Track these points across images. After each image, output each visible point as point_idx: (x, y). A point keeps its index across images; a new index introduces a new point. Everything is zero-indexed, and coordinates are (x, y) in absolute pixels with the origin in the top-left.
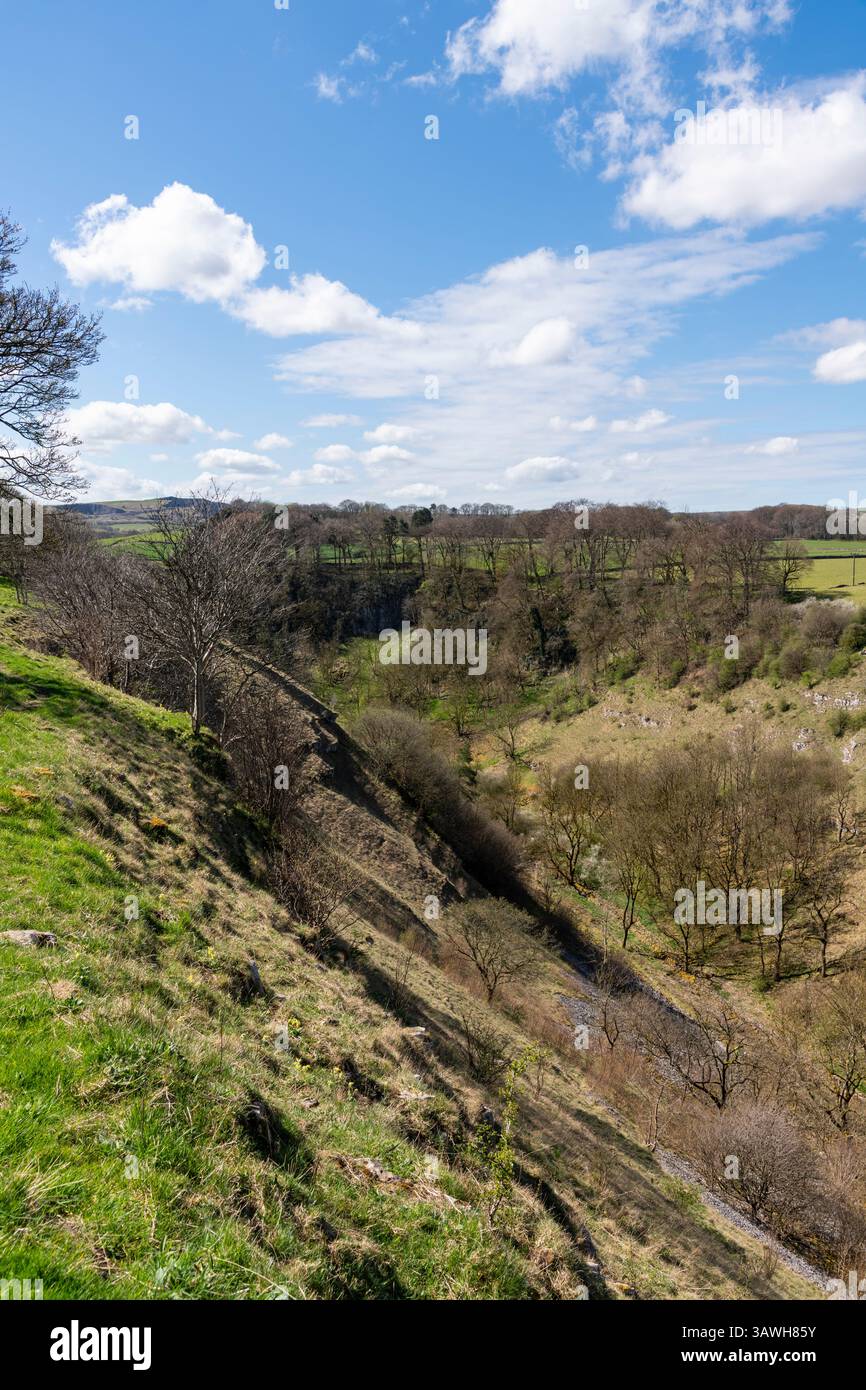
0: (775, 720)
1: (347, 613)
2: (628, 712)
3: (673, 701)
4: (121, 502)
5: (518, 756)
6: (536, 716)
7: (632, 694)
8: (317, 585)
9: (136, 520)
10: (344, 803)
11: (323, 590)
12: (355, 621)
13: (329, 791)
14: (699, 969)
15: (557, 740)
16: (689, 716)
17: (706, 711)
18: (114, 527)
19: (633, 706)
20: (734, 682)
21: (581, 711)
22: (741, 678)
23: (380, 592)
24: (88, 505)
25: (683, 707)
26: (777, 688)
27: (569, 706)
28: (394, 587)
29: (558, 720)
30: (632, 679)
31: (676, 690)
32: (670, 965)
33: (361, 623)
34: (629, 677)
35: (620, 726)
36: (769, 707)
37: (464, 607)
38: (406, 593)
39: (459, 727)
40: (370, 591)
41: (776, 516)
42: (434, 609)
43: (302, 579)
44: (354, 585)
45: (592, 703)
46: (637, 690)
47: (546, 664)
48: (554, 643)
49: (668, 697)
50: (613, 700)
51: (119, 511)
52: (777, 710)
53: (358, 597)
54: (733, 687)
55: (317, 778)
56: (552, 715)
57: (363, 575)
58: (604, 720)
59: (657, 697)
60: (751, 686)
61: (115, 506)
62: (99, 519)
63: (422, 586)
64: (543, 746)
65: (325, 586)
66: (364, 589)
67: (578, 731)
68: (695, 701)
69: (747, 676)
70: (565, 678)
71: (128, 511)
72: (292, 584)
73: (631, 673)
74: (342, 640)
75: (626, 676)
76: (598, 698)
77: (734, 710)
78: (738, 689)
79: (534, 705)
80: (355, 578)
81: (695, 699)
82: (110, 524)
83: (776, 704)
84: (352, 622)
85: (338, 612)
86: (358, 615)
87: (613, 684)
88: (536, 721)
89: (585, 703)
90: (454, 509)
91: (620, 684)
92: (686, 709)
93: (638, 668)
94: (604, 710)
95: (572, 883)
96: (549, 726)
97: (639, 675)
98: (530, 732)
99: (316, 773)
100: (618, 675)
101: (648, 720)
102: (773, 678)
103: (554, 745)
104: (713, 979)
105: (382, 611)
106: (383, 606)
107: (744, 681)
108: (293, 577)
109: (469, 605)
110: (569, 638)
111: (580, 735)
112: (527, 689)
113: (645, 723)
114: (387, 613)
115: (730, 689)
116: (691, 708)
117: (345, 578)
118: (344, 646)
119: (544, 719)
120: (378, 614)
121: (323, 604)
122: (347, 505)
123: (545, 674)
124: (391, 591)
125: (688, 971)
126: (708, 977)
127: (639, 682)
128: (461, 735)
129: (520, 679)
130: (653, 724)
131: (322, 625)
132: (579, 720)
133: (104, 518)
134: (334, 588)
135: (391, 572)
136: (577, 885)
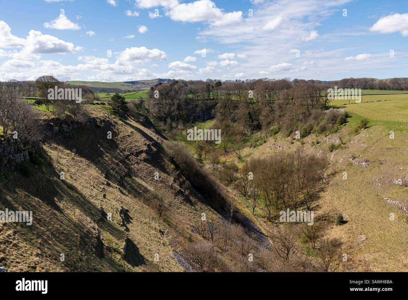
0: (314, 147)
1: (195, 114)
2: (274, 144)
3: (287, 141)
4: (144, 80)
5: (241, 158)
6: (248, 146)
7: (276, 139)
8: (186, 106)
9: (148, 86)
10: (150, 167)
11: (187, 107)
12: (197, 117)
13: (146, 164)
14: (274, 221)
15: (253, 153)
16: (291, 146)
17: (296, 144)
18: (141, 88)
19: (276, 143)
20: (305, 135)
21: (262, 144)
22: (308, 134)
23: (204, 108)
24: (134, 81)
25: (290, 143)
26: (317, 137)
27: (258, 143)
28: (209, 106)
29: (255, 147)
30: (277, 134)
31: (289, 138)
32: (266, 220)
33: (199, 117)
34: (276, 134)
35: (272, 149)
36: (313, 143)
37: (230, 112)
38: (213, 108)
39: (225, 150)
40: (202, 107)
41: (349, 82)
42: (221, 113)
43: (181, 104)
44: (197, 106)
45: (265, 142)
46: (278, 138)
47: (253, 130)
48: (255, 123)
49: (286, 140)
50: (271, 140)
51: (143, 83)
52: (315, 143)
53: (198, 109)
54: (305, 137)
55: (143, 160)
56: (253, 146)
57: (200, 102)
58: (267, 147)
59: (283, 140)
60: (310, 136)
61: (142, 82)
62: (137, 86)
63: (217, 106)
64: (249, 155)
65: (188, 106)
66: (200, 107)
67: (260, 151)
68: (294, 141)
69: (310, 133)
70: (258, 134)
71: (146, 83)
72: (178, 105)
73: (277, 132)
74: (193, 123)
75: (275, 134)
76: (267, 140)
77: (304, 144)
78: (306, 137)
79: (248, 143)
80: (197, 103)
81: (294, 140)
82: (140, 87)
83: (315, 142)
84: (196, 117)
85: (192, 114)
86: (198, 115)
87: (271, 136)
88: (248, 147)
89: (263, 142)
90: (243, 81)
91: (274, 136)
92: (291, 144)
93: (280, 131)
94: (268, 144)
95: (245, 196)
96: (251, 149)
97: (279, 133)
98: (246, 151)
99: (143, 158)
100: (273, 133)
101: (280, 147)
102: (316, 133)
103: (252, 155)
104: (277, 224)
105: (205, 114)
106: (206, 112)
107: (309, 135)
108: (179, 103)
109: (231, 111)
110: (260, 121)
111: (260, 152)
112: (247, 138)
113: (279, 148)
114: (207, 114)
115: (304, 137)
116: (292, 143)
117: (195, 103)
118: (193, 125)
119: (251, 147)
120: (204, 114)
121: (187, 112)
122: (209, 80)
123: (253, 133)
124: (208, 107)
125: (270, 221)
126: (276, 223)
127: (279, 135)
128: (226, 152)
129: (245, 134)
130: (281, 148)
131: (187, 118)
132: (260, 147)
133: (138, 86)
134: (190, 106)
135: (209, 101)
136: (247, 197)
